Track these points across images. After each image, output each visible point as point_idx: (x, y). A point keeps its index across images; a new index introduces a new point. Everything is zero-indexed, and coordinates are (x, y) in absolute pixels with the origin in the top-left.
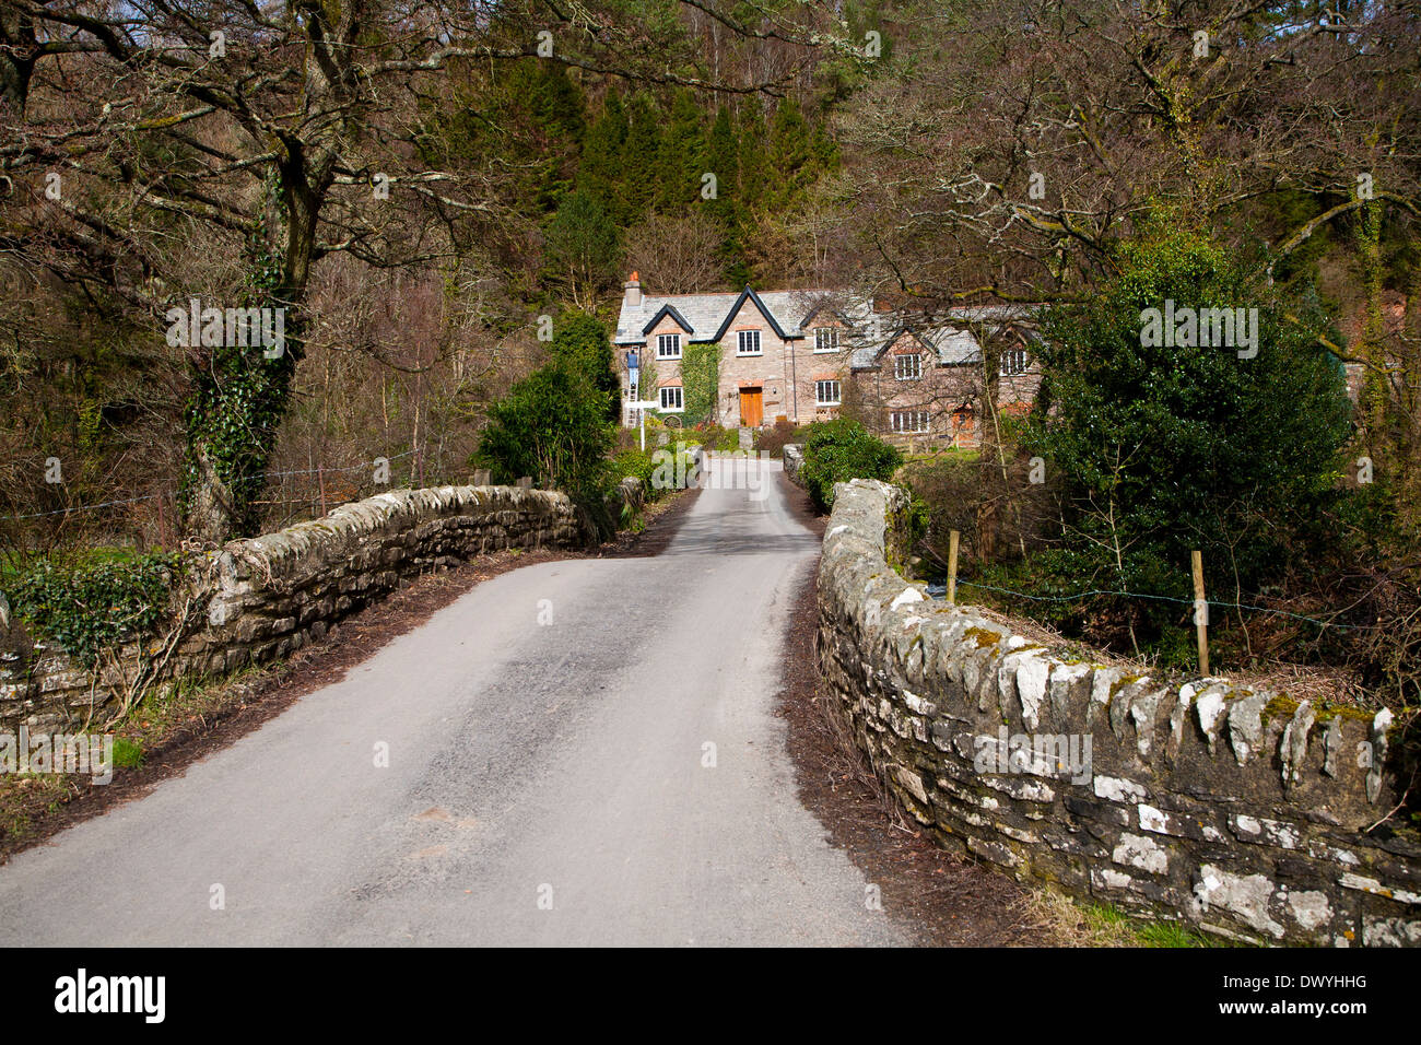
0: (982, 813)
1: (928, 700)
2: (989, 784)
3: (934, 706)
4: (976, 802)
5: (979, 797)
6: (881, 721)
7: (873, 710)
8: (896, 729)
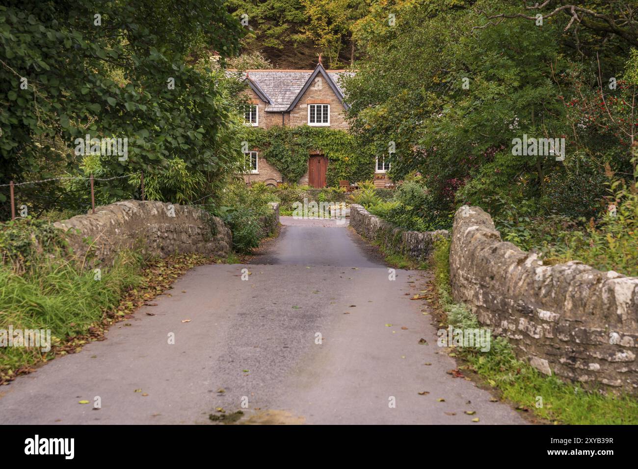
0: (589, 373)
1: (555, 312)
2: (595, 356)
3: (559, 315)
4: (586, 367)
5: (587, 365)
6: (521, 332)
7: (512, 327)
8: (532, 334)
